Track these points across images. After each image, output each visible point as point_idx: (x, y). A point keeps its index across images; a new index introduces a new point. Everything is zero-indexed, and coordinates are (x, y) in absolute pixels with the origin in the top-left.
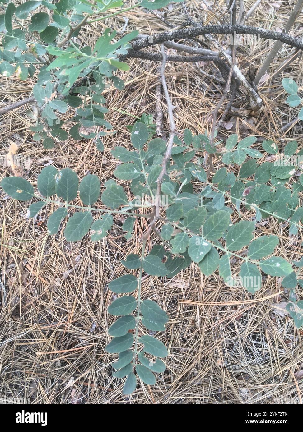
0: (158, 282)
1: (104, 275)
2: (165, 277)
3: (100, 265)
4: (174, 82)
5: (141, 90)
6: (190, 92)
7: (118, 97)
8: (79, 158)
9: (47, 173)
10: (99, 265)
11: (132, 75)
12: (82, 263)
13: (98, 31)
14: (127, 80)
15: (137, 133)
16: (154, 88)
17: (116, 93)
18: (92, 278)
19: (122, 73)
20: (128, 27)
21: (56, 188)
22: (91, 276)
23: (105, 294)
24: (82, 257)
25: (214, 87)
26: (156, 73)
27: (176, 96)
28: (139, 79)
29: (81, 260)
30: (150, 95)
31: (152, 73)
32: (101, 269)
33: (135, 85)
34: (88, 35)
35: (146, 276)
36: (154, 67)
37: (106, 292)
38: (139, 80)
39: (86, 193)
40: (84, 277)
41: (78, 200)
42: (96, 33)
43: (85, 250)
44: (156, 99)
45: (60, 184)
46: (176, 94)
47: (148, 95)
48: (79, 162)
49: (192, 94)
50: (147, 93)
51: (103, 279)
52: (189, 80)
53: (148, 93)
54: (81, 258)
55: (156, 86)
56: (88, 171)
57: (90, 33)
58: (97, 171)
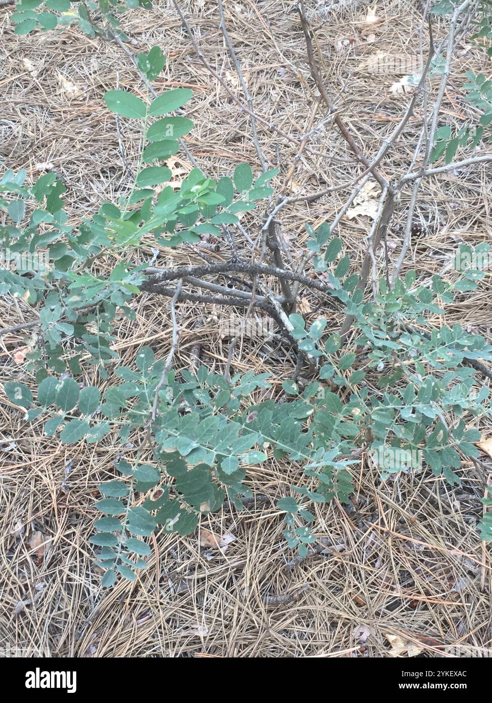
0: (165, 629)
1: (79, 612)
2: (176, 622)
3: (75, 597)
4: (220, 341)
5: (168, 350)
6: (244, 357)
7: (131, 358)
8: (58, 442)
9: (49, 382)
10: (72, 597)
11: (156, 328)
12: (47, 593)
13: (110, 265)
14: (147, 335)
15: (142, 356)
16: (189, 349)
17: (127, 353)
18: (60, 616)
19: (141, 325)
20: (157, 262)
21: (56, 395)
22: (59, 612)
23: (79, 642)
24: (48, 585)
25: (283, 353)
26: (193, 328)
27: (221, 361)
28: (166, 334)
29: (45, 589)
30: (181, 357)
31: (186, 328)
32: (76, 602)
33: (160, 343)
34: (93, 270)
35: (147, 617)
36: (190, 319)
37: (81, 638)
38: (165, 336)
39: (85, 402)
40: (46, 612)
41: (49, 504)
42: (106, 267)
43: (54, 573)
44: (188, 364)
45: (61, 392)
46: (222, 358)
47: (178, 358)
48: (58, 448)
49: (246, 360)
50: (177, 356)
51: (77, 617)
52: (244, 342)
53: (179, 355)
54: (45, 586)
55: (191, 346)
56: (71, 460)
57: (95, 267)
58: (85, 463)
